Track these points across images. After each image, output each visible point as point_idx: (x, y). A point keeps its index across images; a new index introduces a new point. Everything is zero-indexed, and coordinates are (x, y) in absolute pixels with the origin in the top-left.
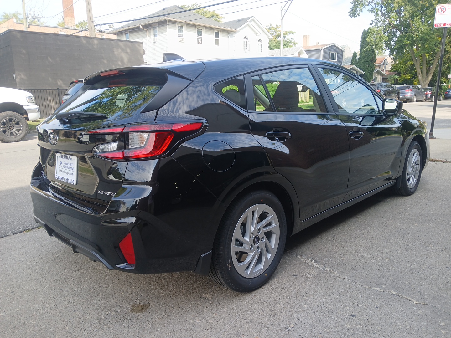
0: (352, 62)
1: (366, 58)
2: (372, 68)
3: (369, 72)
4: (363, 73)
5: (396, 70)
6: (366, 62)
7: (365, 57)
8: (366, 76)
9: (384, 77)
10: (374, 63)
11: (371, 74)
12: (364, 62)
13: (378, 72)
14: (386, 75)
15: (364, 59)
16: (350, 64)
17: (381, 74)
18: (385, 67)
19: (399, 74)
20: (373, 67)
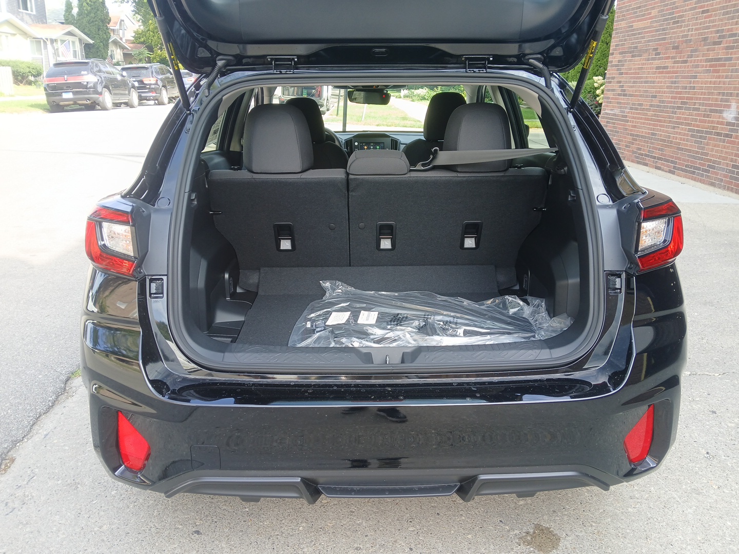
0: (66, 20)
1: (92, 15)
2: (105, 33)
3: (101, 42)
4: (91, 42)
5: (144, 41)
6: (93, 22)
7: (90, 13)
8: (98, 48)
9: (126, 51)
10: (108, 25)
11: (106, 46)
12: (89, 22)
13: (116, 43)
14: (130, 49)
15: (87, 15)
16: (62, 23)
17: (120, 46)
18: (124, 34)
19: (150, 49)
20: (107, 32)
